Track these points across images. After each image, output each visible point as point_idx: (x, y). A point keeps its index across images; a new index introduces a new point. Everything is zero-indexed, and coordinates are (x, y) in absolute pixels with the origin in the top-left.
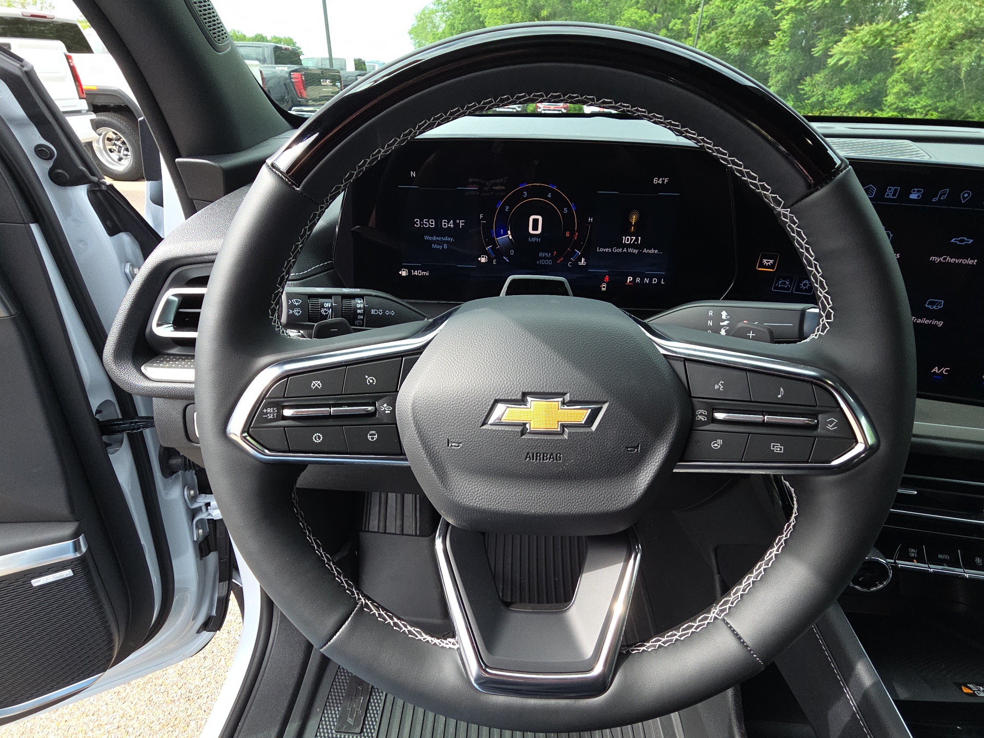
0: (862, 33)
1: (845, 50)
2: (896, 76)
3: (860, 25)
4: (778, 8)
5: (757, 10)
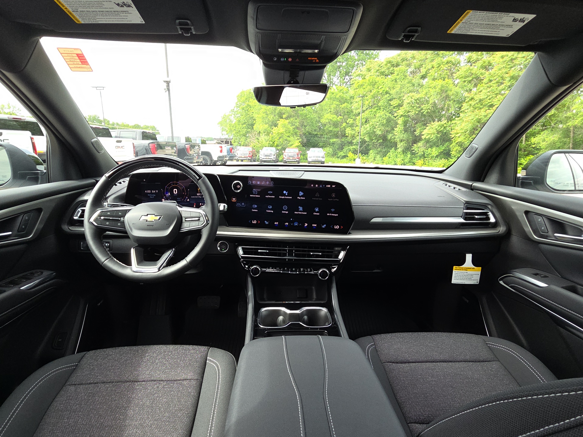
0: (434, 126)
1: (428, 132)
2: (454, 144)
3: (433, 122)
4: (395, 115)
5: (386, 116)
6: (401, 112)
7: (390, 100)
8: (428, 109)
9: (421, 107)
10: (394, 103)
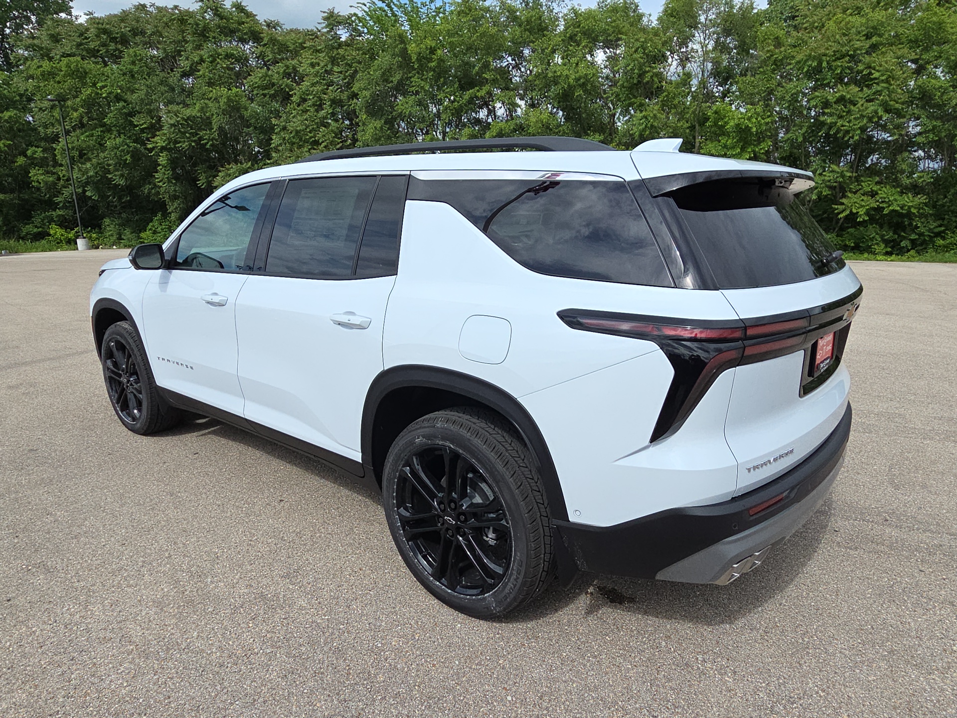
6: (159, 141)
7: (132, 114)
8: (212, 140)
9: (197, 134)
10: (141, 121)
